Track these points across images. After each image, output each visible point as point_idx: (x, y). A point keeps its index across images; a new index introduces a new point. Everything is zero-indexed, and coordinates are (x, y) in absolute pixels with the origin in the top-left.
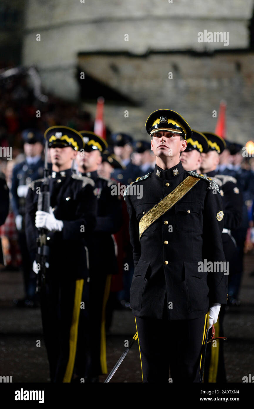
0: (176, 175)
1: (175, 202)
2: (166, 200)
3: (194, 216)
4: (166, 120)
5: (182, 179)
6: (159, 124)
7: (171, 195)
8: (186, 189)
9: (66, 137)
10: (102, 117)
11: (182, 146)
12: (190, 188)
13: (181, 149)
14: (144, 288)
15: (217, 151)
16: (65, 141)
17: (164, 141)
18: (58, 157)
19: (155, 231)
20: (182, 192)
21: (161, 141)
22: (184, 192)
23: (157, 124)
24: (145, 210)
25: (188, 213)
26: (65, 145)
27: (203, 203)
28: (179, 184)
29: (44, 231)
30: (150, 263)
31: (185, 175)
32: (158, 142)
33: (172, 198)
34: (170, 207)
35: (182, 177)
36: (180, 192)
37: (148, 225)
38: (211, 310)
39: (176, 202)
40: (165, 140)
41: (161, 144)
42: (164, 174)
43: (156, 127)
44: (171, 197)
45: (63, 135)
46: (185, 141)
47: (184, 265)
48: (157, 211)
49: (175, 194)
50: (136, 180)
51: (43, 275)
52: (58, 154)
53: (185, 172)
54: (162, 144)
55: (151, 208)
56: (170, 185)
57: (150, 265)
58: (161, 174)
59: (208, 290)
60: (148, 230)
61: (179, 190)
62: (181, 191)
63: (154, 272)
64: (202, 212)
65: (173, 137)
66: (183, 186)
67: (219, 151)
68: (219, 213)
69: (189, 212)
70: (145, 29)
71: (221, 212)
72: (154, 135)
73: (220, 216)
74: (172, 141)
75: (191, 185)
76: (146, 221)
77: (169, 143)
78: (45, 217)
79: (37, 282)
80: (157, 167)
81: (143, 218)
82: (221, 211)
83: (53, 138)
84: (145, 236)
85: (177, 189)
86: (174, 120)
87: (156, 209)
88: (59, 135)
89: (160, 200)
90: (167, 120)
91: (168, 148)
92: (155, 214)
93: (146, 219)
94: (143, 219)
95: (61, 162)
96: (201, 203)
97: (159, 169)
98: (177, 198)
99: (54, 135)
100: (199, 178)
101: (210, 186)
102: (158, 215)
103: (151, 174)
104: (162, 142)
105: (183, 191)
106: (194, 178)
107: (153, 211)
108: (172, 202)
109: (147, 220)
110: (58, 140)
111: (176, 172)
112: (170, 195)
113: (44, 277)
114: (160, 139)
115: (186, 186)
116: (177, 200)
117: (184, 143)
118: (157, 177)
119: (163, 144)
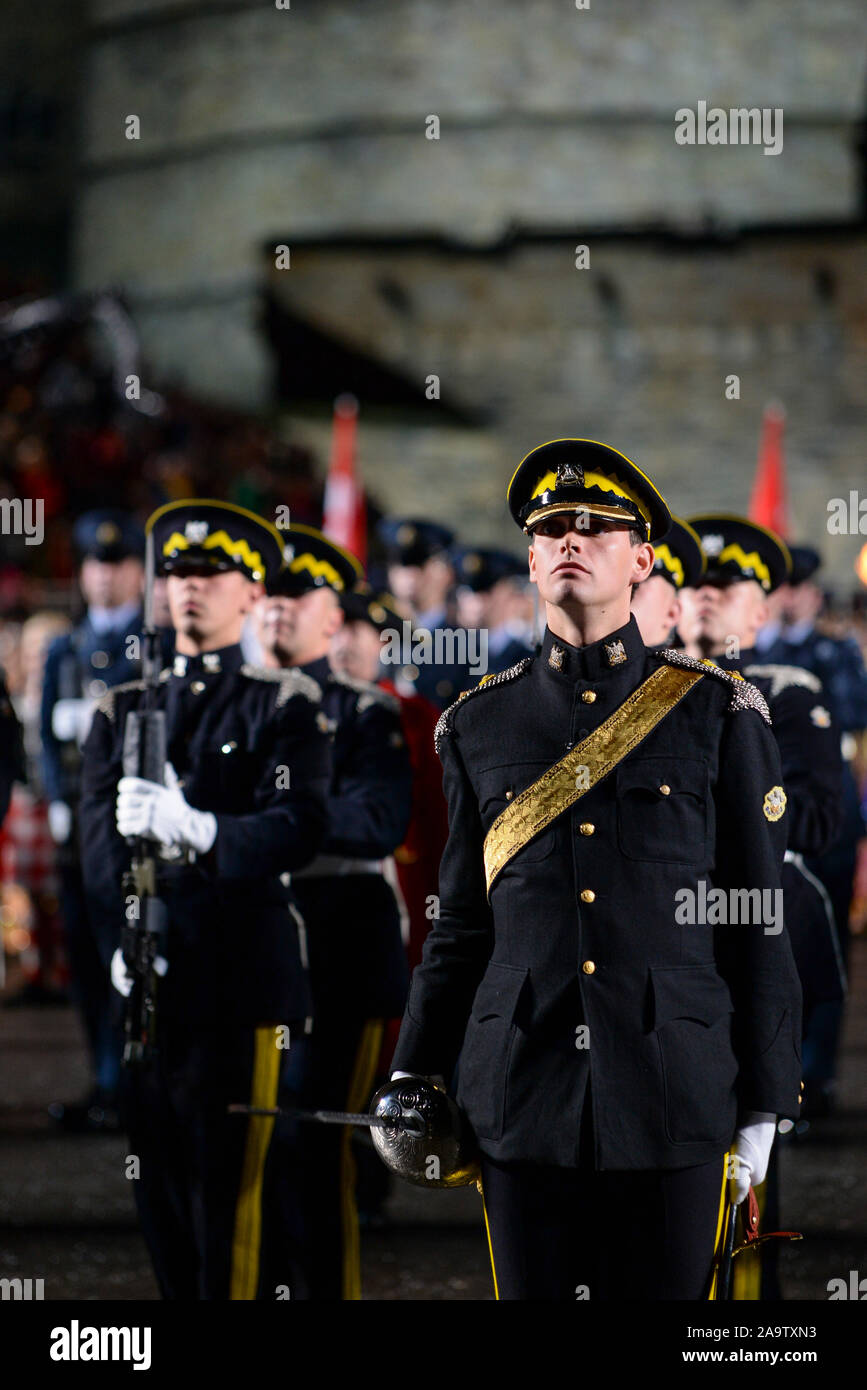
0: (617, 665)
1: (617, 759)
2: (587, 752)
3: (685, 808)
4: (580, 476)
5: (639, 678)
6: (553, 489)
7: (603, 734)
8: (655, 710)
9: (221, 539)
10: (349, 467)
11: (636, 566)
12: (669, 708)
13: (635, 574)
14: (511, 1061)
15: (759, 581)
16: (219, 552)
17: (573, 547)
18: (195, 609)
19: (546, 858)
20: (641, 721)
21: (563, 550)
22: (648, 724)
23: (548, 490)
24: (514, 787)
25: (663, 795)
26: (222, 565)
27: (715, 758)
28: (630, 695)
29: (148, 845)
30: (529, 970)
31: (652, 663)
32: (553, 553)
33: (606, 742)
34: (602, 775)
35: (638, 669)
36: (635, 721)
37: (525, 838)
38: (741, 1136)
39: (622, 756)
40: (577, 544)
41: (562, 558)
42: (575, 662)
43: (545, 501)
44: (601, 738)
45: (211, 532)
46: (648, 548)
47: (650, 976)
48: (556, 792)
49: (617, 729)
50: (481, 684)
51: (148, 1001)
52: (198, 597)
53: (650, 653)
54: (567, 561)
55: (534, 779)
56: (597, 698)
57: (528, 975)
58: (566, 659)
59: (736, 1067)
60: (524, 855)
61: (630, 714)
62: (638, 717)
63: (543, 1003)
64: (712, 790)
65: (604, 536)
66: (642, 702)
67: (767, 584)
68: (770, 794)
69: (666, 790)
70: (497, 157)
71: (779, 790)
72: (538, 530)
73: (776, 803)
74: (601, 547)
75: (673, 695)
76: (517, 826)
77: (590, 555)
78: (147, 800)
79: (128, 1026)
80: (552, 639)
81: (507, 813)
82: (779, 785)
83: (175, 543)
84: (511, 875)
85: (623, 713)
86: (606, 474)
87: (552, 784)
88: (196, 531)
89: (566, 753)
90: (583, 476)
91: (589, 573)
92: (546, 799)
93: (516, 819)
94: (506, 817)
95: (205, 625)
96: (709, 760)
97: (557, 644)
98: (624, 742)
99: (182, 531)
100: (700, 672)
101: (735, 700)
102: (559, 804)
103: (532, 662)
104: (566, 552)
105: (645, 719)
106: (680, 672)
107: (543, 790)
108: (609, 756)
109: (521, 822)
110: (195, 549)
111: (617, 652)
112: (598, 731)
113: (151, 1009)
114: (561, 542)
115: (654, 700)
116: (623, 752)
117: (642, 552)
118: (551, 672)
119: (571, 560)
